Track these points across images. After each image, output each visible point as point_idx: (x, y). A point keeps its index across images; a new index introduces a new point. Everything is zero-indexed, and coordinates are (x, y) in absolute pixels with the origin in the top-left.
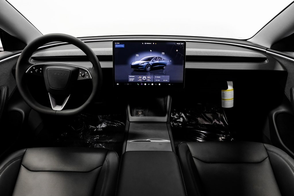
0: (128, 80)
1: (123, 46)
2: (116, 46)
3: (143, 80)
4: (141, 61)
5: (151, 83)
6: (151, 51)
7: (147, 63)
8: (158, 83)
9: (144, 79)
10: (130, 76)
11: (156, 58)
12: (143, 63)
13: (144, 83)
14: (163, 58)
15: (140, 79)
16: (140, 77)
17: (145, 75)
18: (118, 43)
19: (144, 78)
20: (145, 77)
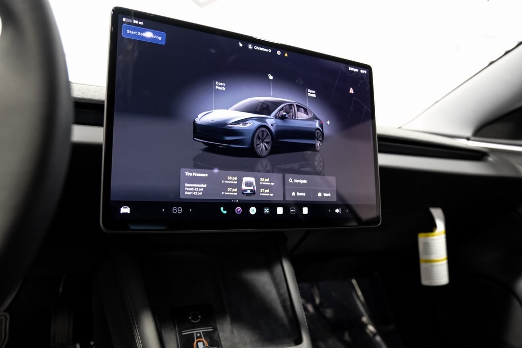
0: (178, 189)
1: (160, 38)
2: (128, 31)
3: (243, 192)
4: (237, 110)
5: (273, 206)
6: (271, 77)
7: (257, 123)
8: (300, 205)
9: (248, 189)
10: (188, 174)
11: (291, 105)
12: (244, 121)
13: (246, 205)
14: (314, 110)
15: (233, 186)
16: (232, 179)
17: (250, 169)
18: (135, 22)
19: (248, 184)
20: (252, 180)
